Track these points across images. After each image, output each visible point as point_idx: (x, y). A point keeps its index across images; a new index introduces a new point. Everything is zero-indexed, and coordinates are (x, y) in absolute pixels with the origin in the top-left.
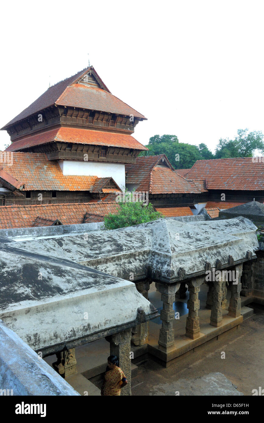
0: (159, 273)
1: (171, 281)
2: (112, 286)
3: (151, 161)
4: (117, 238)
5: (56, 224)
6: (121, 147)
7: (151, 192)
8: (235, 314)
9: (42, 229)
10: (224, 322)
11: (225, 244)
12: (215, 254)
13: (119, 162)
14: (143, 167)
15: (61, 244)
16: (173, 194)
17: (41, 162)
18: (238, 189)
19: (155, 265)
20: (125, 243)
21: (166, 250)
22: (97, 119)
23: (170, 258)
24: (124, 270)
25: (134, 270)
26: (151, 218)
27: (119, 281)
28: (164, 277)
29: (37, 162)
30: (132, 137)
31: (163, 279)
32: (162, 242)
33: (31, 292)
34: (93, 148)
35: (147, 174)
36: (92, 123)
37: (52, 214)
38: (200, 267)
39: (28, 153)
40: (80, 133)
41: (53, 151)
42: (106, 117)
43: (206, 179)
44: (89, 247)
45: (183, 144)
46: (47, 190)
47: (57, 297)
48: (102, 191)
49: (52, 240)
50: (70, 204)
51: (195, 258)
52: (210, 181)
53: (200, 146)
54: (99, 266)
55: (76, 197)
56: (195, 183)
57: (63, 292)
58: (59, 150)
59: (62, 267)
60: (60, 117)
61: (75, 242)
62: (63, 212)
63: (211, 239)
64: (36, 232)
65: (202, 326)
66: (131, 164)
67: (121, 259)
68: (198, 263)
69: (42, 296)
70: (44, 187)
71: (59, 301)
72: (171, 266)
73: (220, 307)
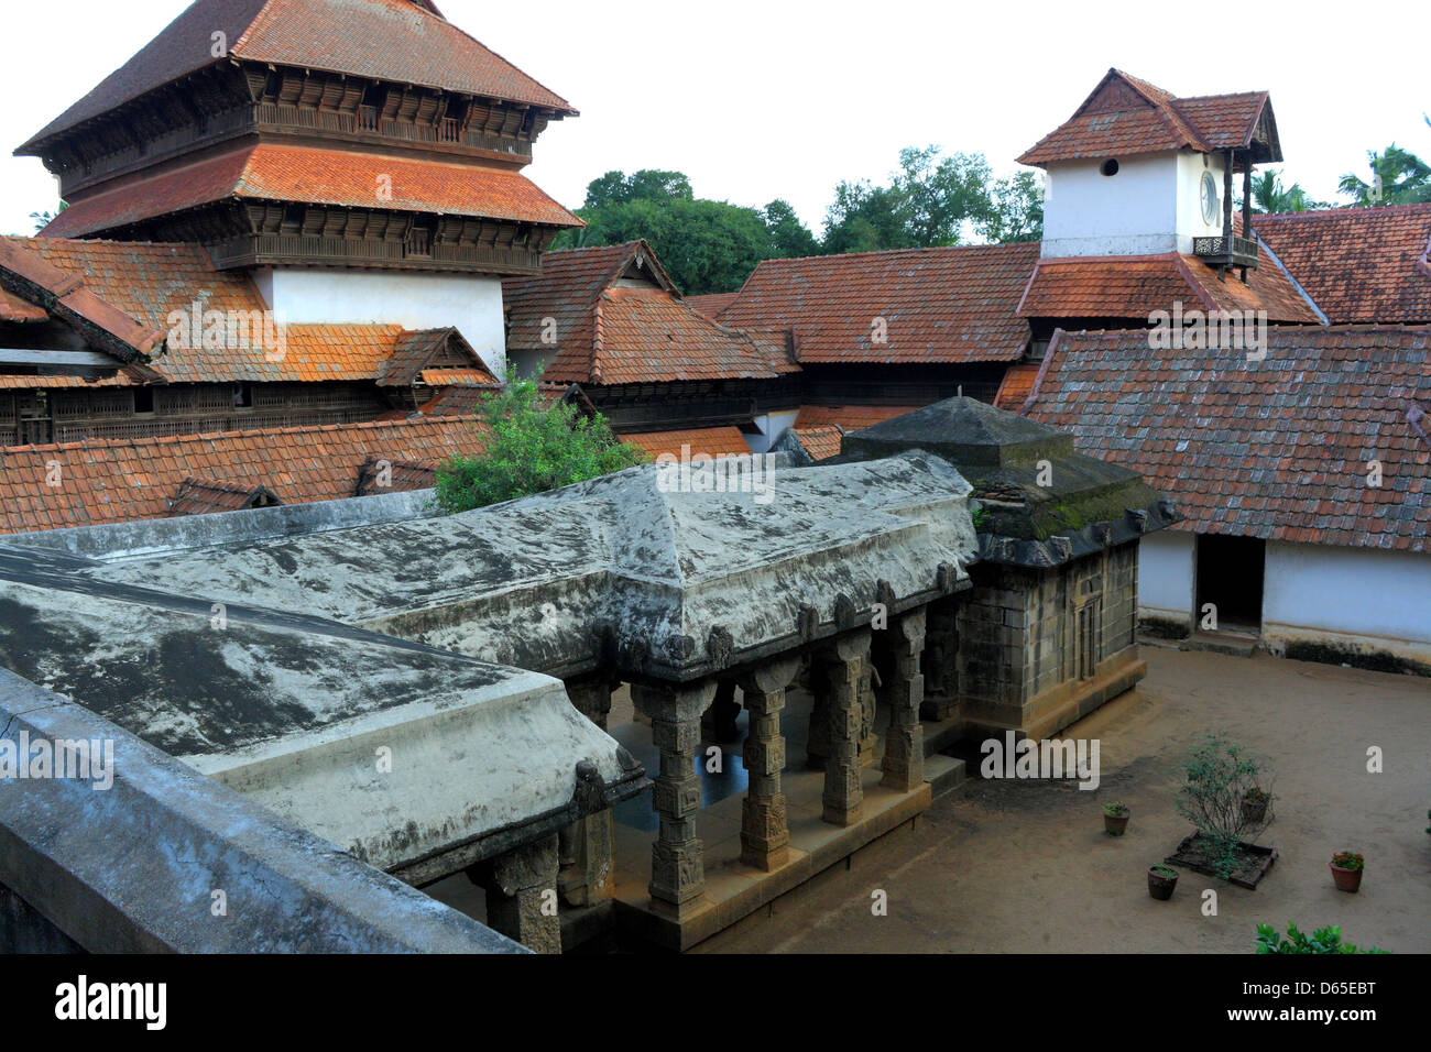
0: (643, 650)
1: (683, 673)
2: (483, 694)
3: (597, 265)
4: (489, 536)
5: (256, 504)
6: (484, 215)
7: (601, 379)
8: (905, 780)
9: (209, 521)
10: (868, 810)
11: (864, 542)
12: (831, 579)
13: (479, 270)
14: (568, 287)
15: (289, 565)
16: (677, 381)
17: (185, 275)
18: (905, 360)
19: (627, 621)
20: (519, 553)
21: (664, 570)
22: (395, 115)
23: (680, 595)
24: (518, 643)
25: (556, 644)
26: (605, 466)
27: (508, 675)
28: (662, 663)
29: (170, 276)
30: (524, 178)
31: (655, 669)
32: (647, 543)
33: (197, 725)
34: (384, 223)
35: (585, 314)
36: (374, 130)
37: (238, 467)
38: (782, 624)
39: (134, 243)
40: (334, 167)
41: (233, 234)
42: (427, 106)
43: (796, 327)
44: (391, 570)
45: (709, 203)
46: (215, 381)
47: (295, 738)
48: (421, 379)
49: (256, 551)
50: (304, 429)
51: (763, 594)
52: (807, 332)
53: (769, 212)
54: (430, 633)
55: (327, 405)
56: (757, 343)
57: (314, 720)
58: (255, 231)
59: (303, 638)
60: (253, 105)
61: (341, 553)
62: (282, 459)
63: (817, 526)
64: (183, 536)
65: (798, 828)
66: (524, 279)
67: (507, 608)
68: (773, 610)
69: (238, 736)
70: (201, 370)
71: (304, 751)
72: (684, 624)
73: (854, 759)
